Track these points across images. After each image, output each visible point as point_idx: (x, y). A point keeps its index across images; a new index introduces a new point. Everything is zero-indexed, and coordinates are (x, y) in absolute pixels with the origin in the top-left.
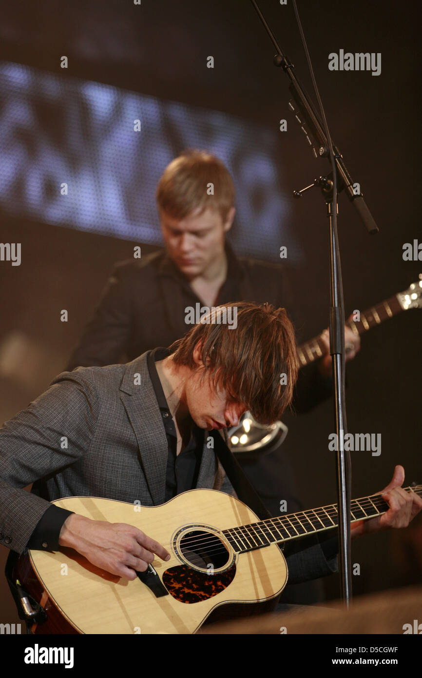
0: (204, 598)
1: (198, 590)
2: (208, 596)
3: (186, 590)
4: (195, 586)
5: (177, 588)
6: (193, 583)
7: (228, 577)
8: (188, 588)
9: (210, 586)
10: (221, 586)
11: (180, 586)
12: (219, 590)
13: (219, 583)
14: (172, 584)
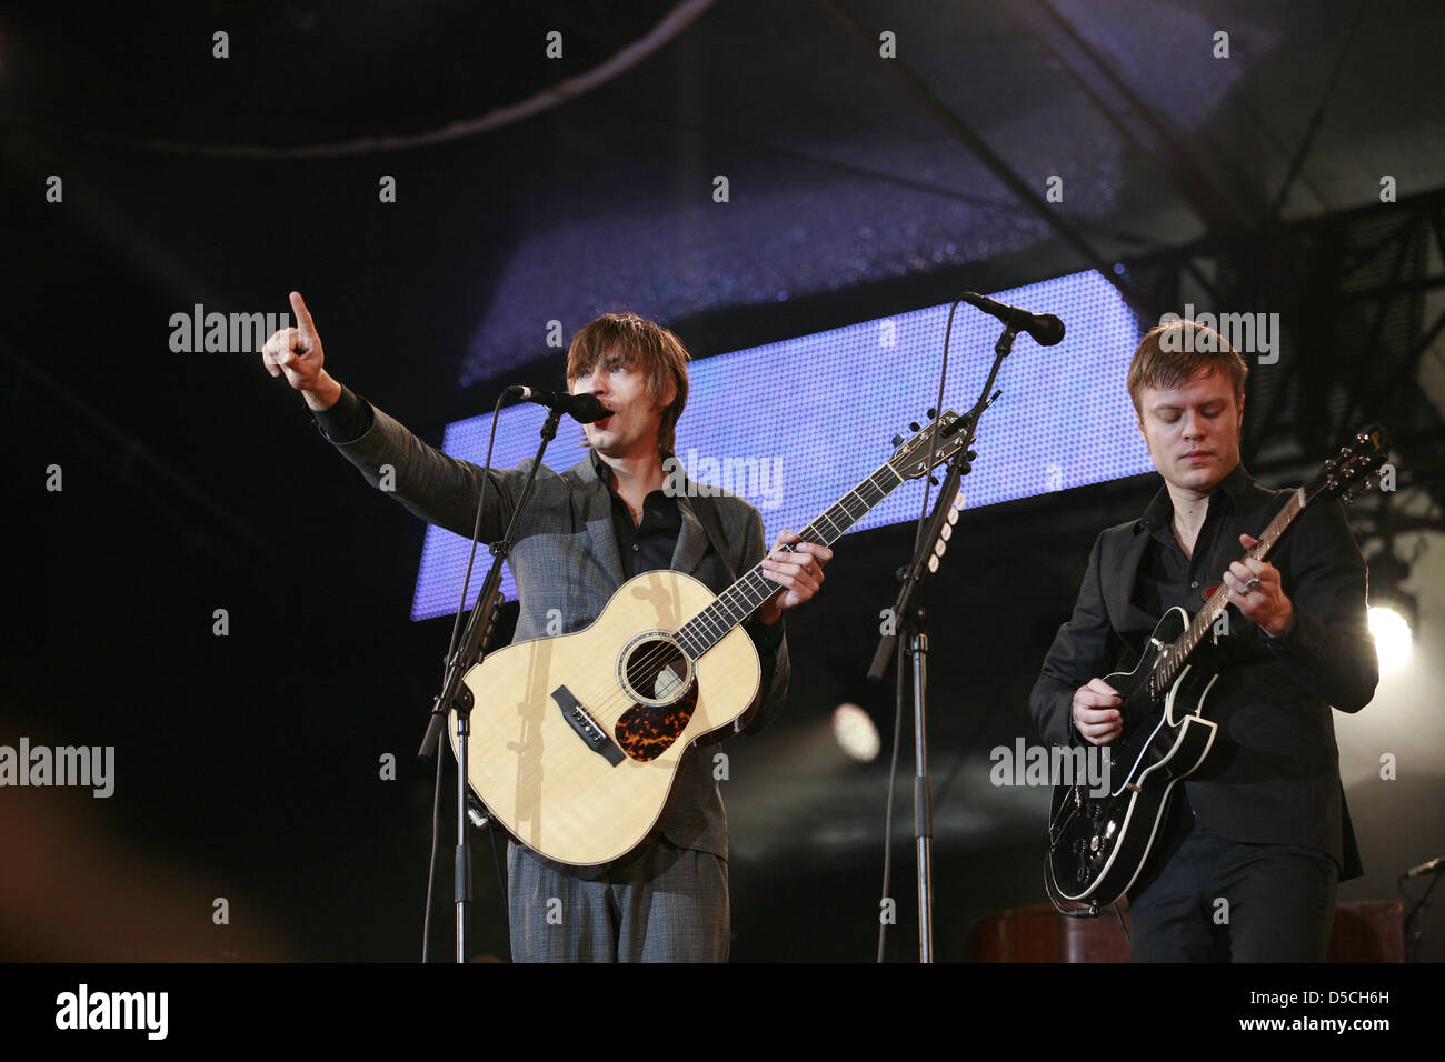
0: (668, 744)
1: (659, 735)
2: (671, 739)
3: (646, 742)
4: (654, 731)
5: (634, 742)
6: (651, 727)
7: (689, 702)
8: (647, 737)
9: (672, 723)
10: (685, 718)
11: (637, 738)
12: (683, 726)
13: (682, 715)
14: (628, 738)
